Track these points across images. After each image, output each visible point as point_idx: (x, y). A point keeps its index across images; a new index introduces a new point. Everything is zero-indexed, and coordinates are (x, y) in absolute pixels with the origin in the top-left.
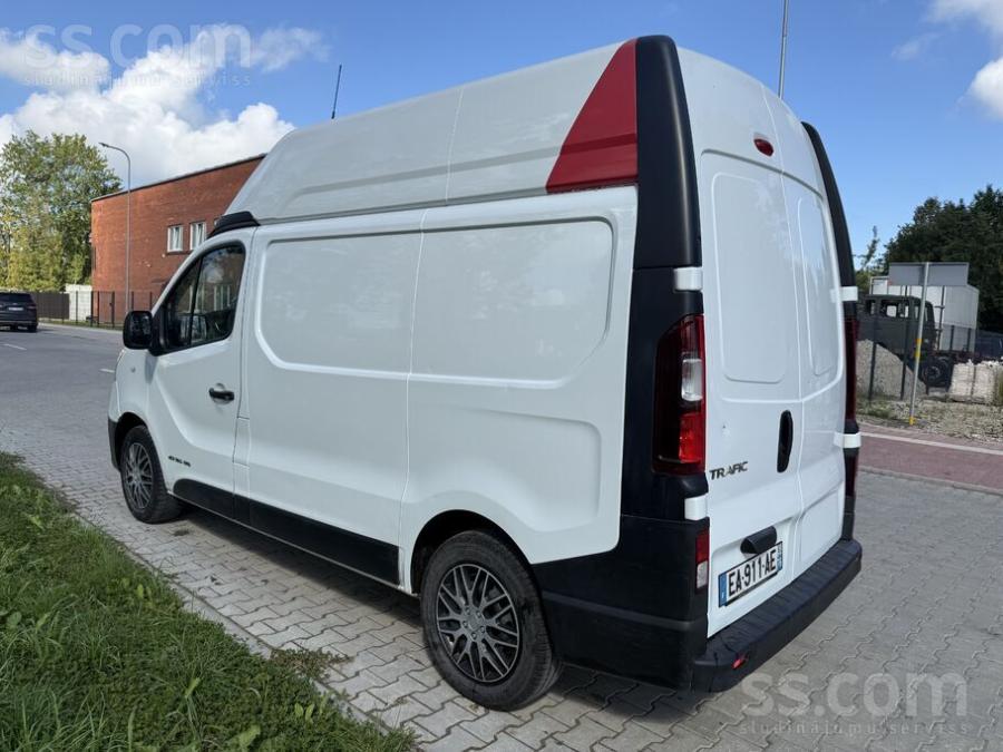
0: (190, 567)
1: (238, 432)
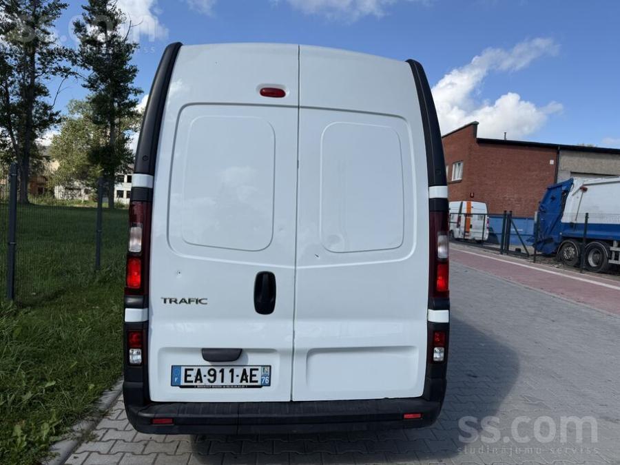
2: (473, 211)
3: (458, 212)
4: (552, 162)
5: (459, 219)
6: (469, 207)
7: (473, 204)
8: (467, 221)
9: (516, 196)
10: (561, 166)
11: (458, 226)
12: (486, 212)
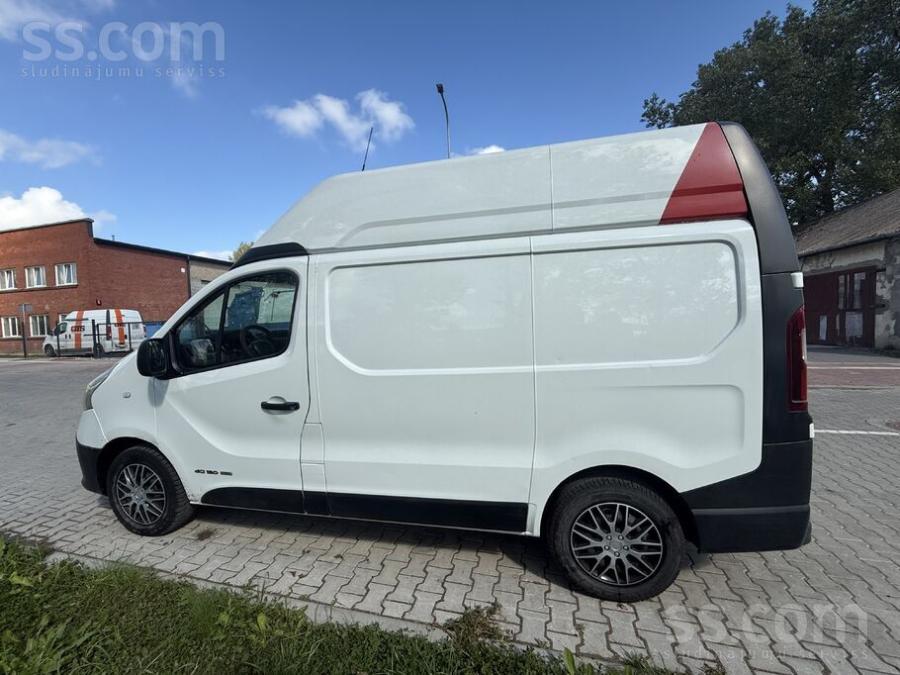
0: (254, 569)
1: (303, 435)
2: (124, 320)
3: (105, 321)
4: (183, 270)
5: (109, 330)
6: (119, 316)
7: (123, 312)
8: (121, 332)
9: (152, 302)
10: (192, 275)
11: (109, 338)
12: (140, 320)
